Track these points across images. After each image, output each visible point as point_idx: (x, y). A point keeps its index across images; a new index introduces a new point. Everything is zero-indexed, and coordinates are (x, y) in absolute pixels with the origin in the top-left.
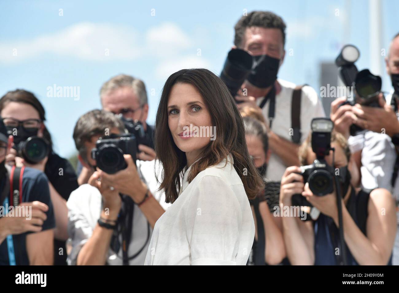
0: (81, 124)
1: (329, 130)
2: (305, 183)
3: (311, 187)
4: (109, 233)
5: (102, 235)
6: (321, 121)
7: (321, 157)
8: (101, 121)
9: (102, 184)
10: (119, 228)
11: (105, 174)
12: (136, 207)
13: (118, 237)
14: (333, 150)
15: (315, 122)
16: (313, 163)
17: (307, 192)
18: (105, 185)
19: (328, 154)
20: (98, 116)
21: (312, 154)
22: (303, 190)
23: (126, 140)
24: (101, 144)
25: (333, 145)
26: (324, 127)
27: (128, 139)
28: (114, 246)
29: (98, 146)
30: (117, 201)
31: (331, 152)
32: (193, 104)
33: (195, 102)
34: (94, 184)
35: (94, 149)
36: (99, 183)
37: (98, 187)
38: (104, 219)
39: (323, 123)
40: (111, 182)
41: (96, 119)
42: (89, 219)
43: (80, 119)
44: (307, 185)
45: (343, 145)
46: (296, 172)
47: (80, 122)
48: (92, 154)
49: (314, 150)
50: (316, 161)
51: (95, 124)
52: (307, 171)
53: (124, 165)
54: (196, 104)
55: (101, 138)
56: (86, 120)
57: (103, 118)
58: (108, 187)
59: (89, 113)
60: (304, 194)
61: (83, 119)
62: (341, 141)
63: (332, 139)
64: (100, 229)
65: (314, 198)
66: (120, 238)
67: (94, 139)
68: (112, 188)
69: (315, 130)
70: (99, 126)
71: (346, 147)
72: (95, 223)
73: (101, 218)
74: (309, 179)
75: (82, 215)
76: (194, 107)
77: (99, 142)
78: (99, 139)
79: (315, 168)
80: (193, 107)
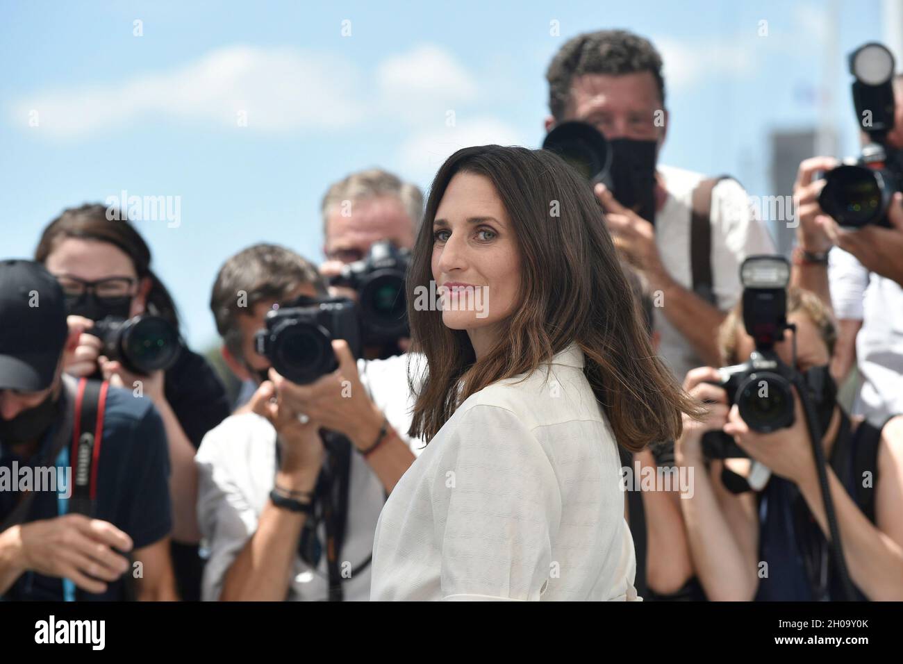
0: (229, 275)
1: (781, 284)
2: (730, 406)
3: (743, 415)
4: (295, 521)
5: (280, 525)
6: (763, 263)
7: (765, 346)
8: (275, 268)
9: (280, 411)
10: (318, 510)
11: (291, 386)
12: (357, 459)
13: (315, 530)
14: (793, 328)
15: (748, 265)
16: (750, 361)
17: (736, 423)
18: (287, 411)
19: (781, 338)
20: (268, 258)
21: (747, 341)
22: (727, 420)
23: (334, 310)
24: (278, 319)
25: (792, 318)
26: (768, 276)
27: (339, 306)
28: (307, 552)
29: (270, 323)
30: (314, 450)
31: (788, 333)
32: (480, 223)
33: (484, 219)
34: (261, 410)
35: (262, 331)
36: (274, 408)
37: (270, 418)
38: (284, 490)
39: (766, 267)
40: (303, 402)
41: (264, 263)
42: (249, 493)
43: (225, 266)
44: (735, 410)
45: (818, 317)
46: (711, 381)
47: (226, 270)
48: (256, 342)
49: (750, 330)
50: (755, 356)
51: (262, 275)
52: (734, 378)
53: (331, 364)
54: (486, 222)
55: (276, 306)
56: (240, 266)
57: (279, 260)
58: (294, 416)
59: (246, 252)
60: (728, 428)
61: (233, 265)
62: (812, 308)
63: (790, 304)
64: (275, 513)
65: (752, 437)
66: (321, 532)
67: (261, 308)
68: (303, 419)
69: (748, 283)
70: (270, 278)
71: (824, 323)
72: (262, 500)
73: (277, 486)
74: (738, 395)
75: (232, 484)
76: (482, 231)
77: (272, 314)
78: (272, 309)
79: (752, 370)
80: (480, 229)
